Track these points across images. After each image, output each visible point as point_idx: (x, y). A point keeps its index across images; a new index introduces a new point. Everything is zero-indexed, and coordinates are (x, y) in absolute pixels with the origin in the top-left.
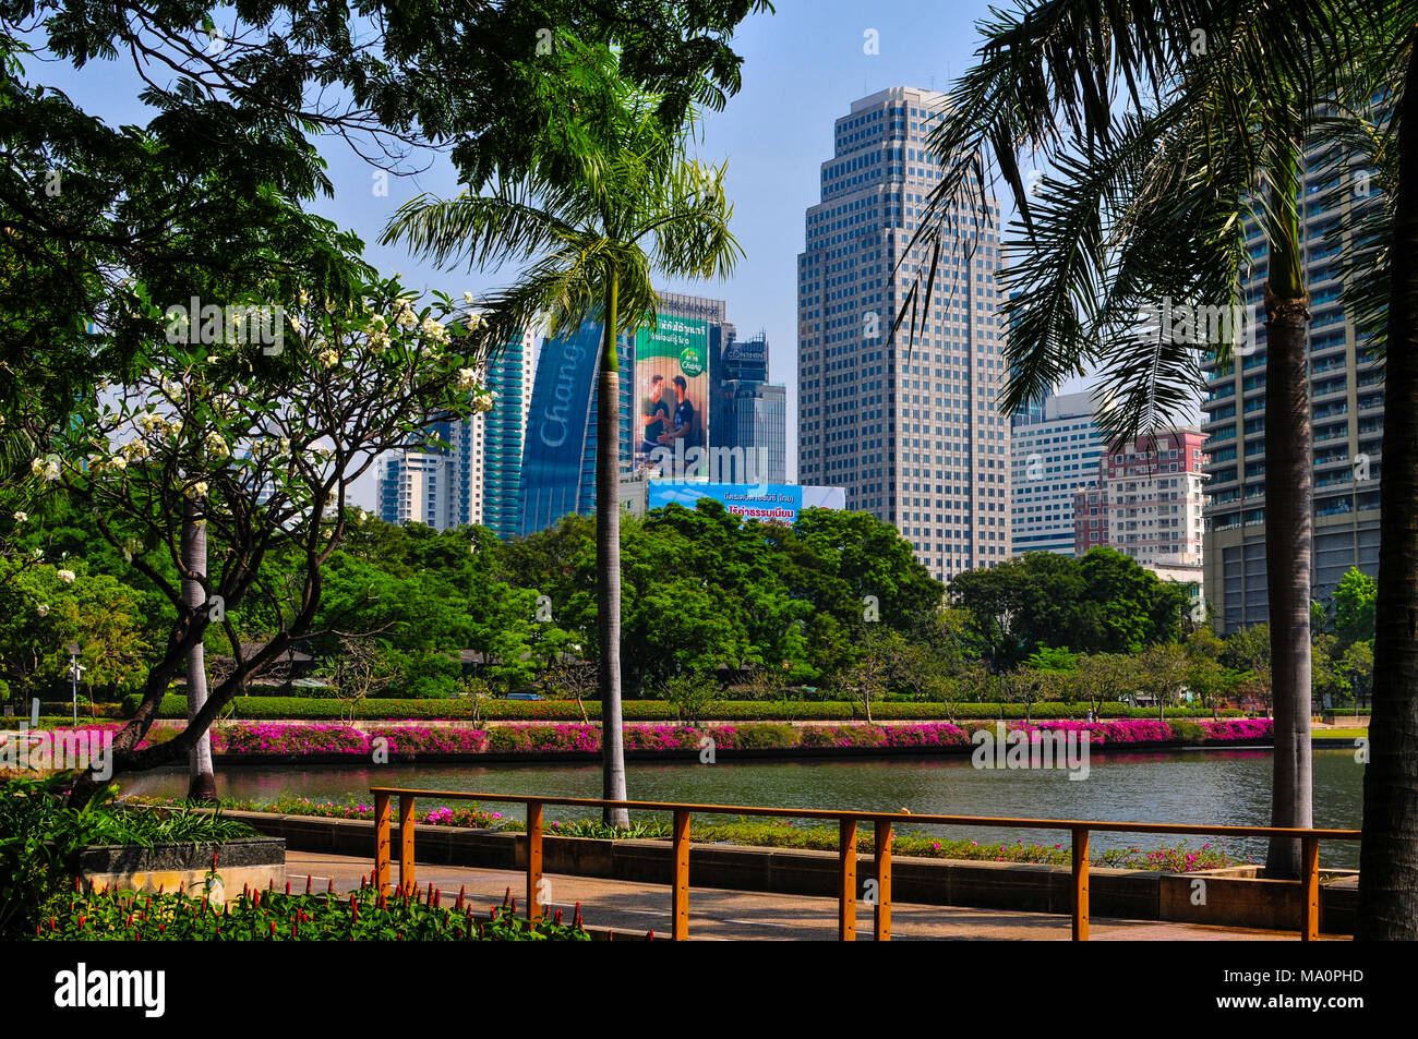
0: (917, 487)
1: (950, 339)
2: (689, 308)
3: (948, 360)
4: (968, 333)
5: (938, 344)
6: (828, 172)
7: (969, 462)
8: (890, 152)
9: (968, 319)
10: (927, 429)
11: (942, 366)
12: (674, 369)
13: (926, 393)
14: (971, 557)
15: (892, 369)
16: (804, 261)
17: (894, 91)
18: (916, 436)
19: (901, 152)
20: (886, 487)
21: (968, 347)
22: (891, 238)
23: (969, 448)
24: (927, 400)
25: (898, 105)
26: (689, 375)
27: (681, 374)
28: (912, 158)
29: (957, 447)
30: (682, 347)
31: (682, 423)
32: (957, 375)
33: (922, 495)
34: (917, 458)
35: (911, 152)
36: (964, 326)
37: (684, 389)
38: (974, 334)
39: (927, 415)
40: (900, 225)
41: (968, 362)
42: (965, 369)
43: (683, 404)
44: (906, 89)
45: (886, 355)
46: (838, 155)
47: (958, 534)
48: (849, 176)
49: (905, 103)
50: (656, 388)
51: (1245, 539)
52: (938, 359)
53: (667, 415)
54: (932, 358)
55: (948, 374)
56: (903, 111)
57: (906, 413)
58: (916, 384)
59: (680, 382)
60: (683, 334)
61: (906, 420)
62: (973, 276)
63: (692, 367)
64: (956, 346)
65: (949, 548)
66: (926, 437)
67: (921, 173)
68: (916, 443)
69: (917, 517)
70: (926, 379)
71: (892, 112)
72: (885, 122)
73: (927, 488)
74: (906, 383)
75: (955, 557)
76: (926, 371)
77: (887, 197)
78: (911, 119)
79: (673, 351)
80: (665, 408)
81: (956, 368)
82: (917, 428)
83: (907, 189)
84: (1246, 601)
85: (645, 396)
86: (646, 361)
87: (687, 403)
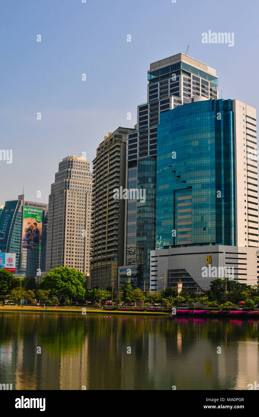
0: (70, 252)
1: (81, 216)
2: (38, 206)
3: (80, 222)
4: (85, 215)
5: (77, 218)
6: (57, 175)
7: (84, 246)
8: (68, 171)
9: (85, 212)
10: (73, 238)
11: (78, 223)
12: (34, 221)
13: (73, 230)
14: (84, 269)
15: (65, 224)
16: (50, 196)
17: (71, 156)
18: (70, 240)
19: (70, 171)
20: (62, 252)
21: (85, 219)
22: (66, 192)
23: (84, 243)
24: (73, 231)
25: (71, 160)
26: (38, 222)
27: (36, 222)
28: (73, 173)
29: (81, 242)
30: (36, 215)
31: (35, 234)
32: (82, 225)
33: (71, 254)
34: (70, 245)
35: (73, 171)
36: (85, 213)
37: (36, 226)
38: (87, 215)
39: (73, 235)
40: (69, 189)
41: (85, 222)
42: (84, 224)
43: (36, 229)
44: (73, 156)
45: (64, 220)
46: (59, 171)
47: (81, 264)
48: (60, 177)
49: (72, 160)
50: (29, 225)
51: (94, 268)
52: (77, 221)
53: (31, 232)
54: (75, 221)
55: (79, 225)
56: (72, 161)
57: (68, 234)
58: (71, 227)
59: (35, 224)
60: (37, 212)
61: (68, 236)
62: (87, 201)
63: (39, 220)
64: (82, 218)
65: (78, 267)
66: (73, 240)
67: (75, 176)
68: (70, 241)
69: (70, 259)
70: (73, 226)
71: (69, 161)
72: (68, 164)
73: (73, 252)
74: (68, 227)
75: (80, 269)
76: (74, 224)
77: (66, 182)
78: (74, 163)
79: (34, 216)
80: (31, 230)
81: (82, 223)
82: (70, 238)
83: (71, 180)
84: (93, 285)
85: (26, 227)
86: (26, 219)
87: (37, 229)
